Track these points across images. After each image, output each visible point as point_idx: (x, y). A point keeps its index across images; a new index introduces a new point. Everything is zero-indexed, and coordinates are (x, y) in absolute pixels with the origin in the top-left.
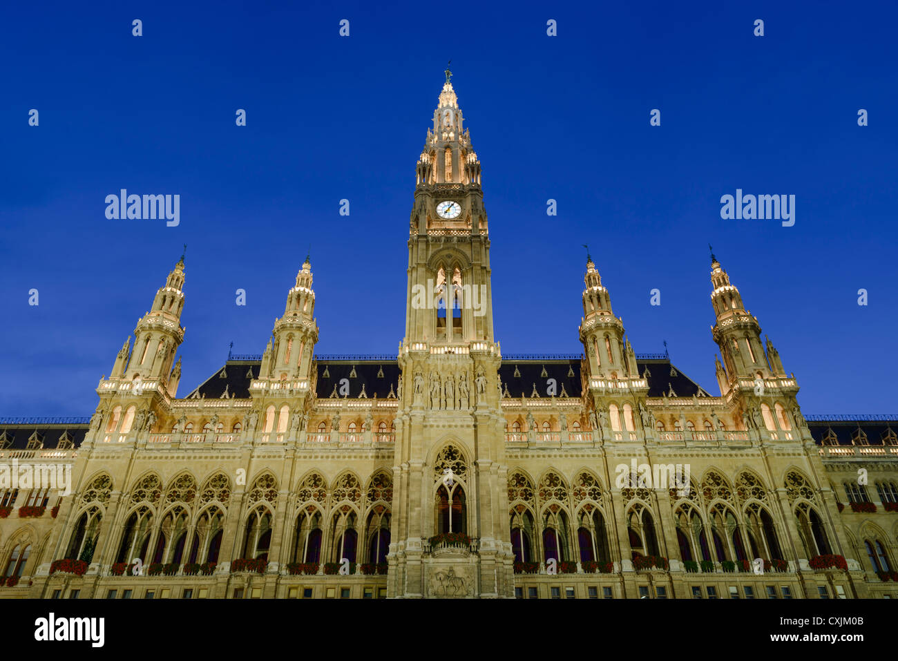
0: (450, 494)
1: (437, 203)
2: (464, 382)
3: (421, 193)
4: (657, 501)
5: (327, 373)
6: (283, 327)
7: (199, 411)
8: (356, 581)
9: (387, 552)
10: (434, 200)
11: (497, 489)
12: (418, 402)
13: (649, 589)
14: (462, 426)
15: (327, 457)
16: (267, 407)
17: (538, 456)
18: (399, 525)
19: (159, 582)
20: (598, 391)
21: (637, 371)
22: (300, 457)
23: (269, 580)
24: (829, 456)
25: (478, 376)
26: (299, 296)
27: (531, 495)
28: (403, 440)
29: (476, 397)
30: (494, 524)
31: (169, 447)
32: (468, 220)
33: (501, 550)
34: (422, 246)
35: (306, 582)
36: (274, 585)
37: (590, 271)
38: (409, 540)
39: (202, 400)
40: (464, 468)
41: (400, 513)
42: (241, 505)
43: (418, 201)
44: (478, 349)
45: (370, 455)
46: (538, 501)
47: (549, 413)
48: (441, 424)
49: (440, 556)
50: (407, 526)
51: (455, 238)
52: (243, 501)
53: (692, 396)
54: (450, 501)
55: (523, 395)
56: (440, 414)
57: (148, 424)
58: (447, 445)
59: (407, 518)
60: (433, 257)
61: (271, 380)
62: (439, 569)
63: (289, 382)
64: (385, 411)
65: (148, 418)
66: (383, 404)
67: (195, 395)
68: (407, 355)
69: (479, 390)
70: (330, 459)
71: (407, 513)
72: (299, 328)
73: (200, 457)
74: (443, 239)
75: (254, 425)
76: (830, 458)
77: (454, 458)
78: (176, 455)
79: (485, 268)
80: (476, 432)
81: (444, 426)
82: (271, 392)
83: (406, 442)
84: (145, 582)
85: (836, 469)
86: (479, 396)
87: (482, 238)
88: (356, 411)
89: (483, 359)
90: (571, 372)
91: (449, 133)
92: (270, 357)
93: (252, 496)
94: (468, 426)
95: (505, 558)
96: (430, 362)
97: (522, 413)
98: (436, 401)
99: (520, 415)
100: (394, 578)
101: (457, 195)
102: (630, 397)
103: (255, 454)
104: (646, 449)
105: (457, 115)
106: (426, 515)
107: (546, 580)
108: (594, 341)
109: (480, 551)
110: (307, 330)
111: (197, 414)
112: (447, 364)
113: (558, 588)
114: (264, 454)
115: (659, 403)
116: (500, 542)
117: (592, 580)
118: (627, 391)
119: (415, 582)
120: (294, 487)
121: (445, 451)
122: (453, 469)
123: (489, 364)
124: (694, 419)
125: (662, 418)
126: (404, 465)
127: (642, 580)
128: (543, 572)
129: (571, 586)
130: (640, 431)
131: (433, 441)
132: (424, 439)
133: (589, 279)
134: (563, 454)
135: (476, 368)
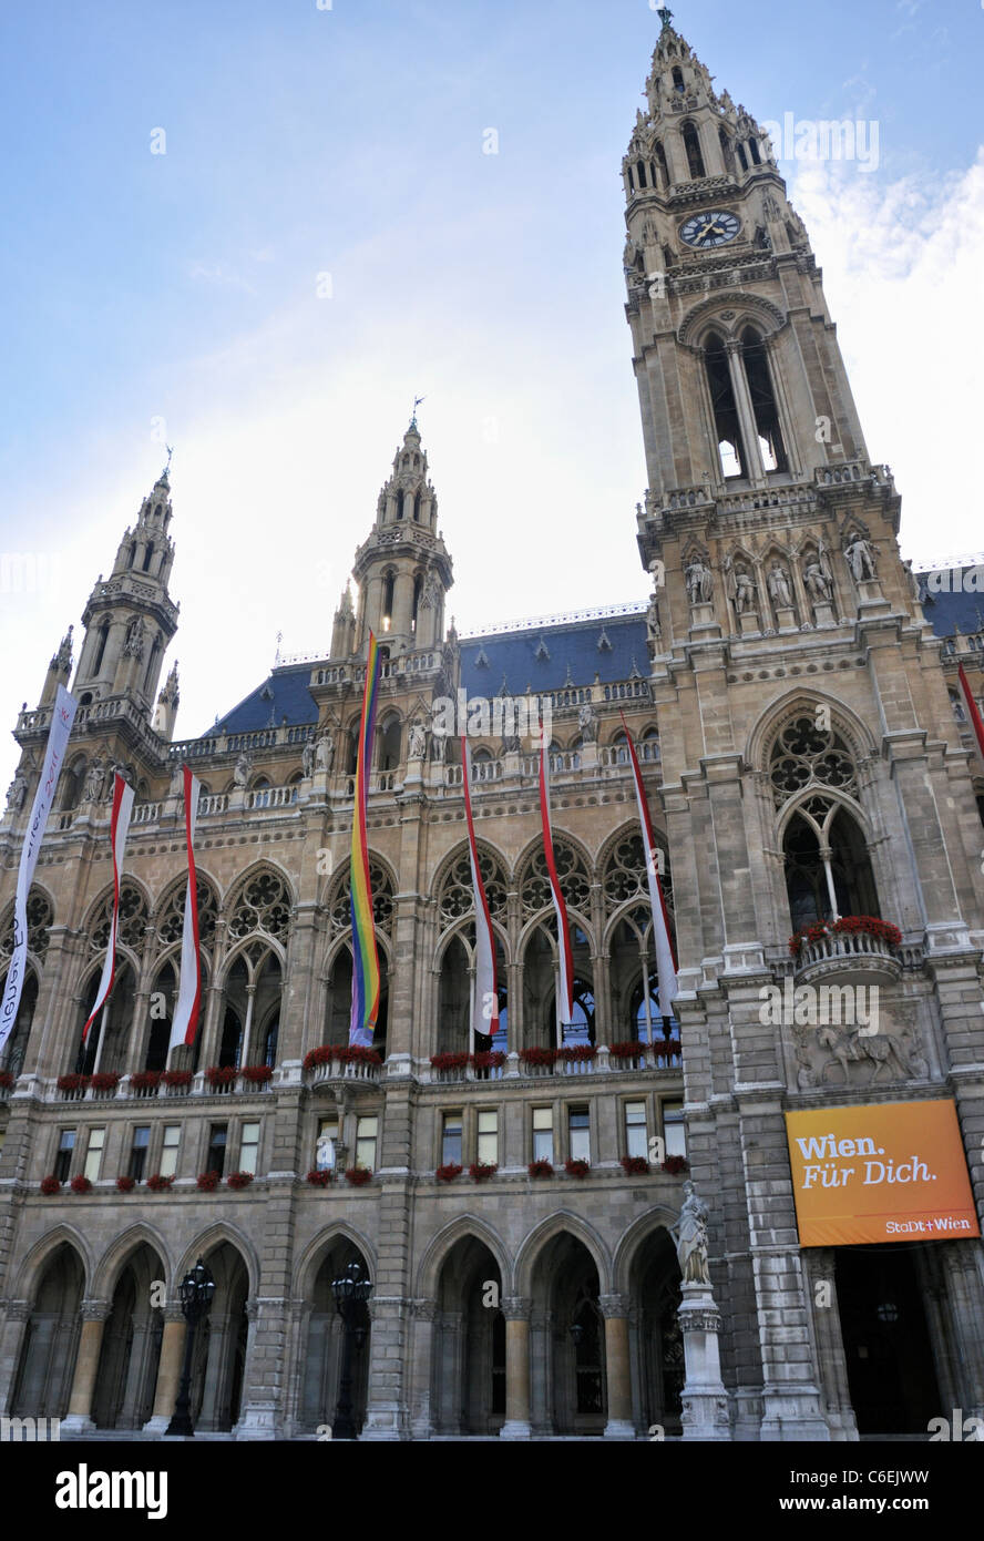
0: (822, 832)
2: (815, 567)
11: (952, 806)
12: (703, 620)
14: (828, 668)
15: (499, 811)
22: (435, 819)
25: (851, 542)
28: (677, 724)
29: (852, 591)
30: (961, 891)
38: (729, 949)
40: (849, 766)
48: (771, 669)
52: (317, 926)
54: (826, 850)
56: (765, 645)
58: (795, 718)
69: (858, 571)
70: (506, 815)
73: (219, 843)
77: (818, 747)
78: (170, 844)
80: (864, 671)
83: (688, 721)
86: (862, 586)
98: (749, 620)
103: (334, 824)
106: (765, 890)
109: (932, 957)
116: (980, 935)
120: (429, 886)
121: (789, 734)
122: (820, 772)
123: (873, 515)
126: (689, 775)
131: (757, 712)
132: (733, 705)
135: (840, 528)
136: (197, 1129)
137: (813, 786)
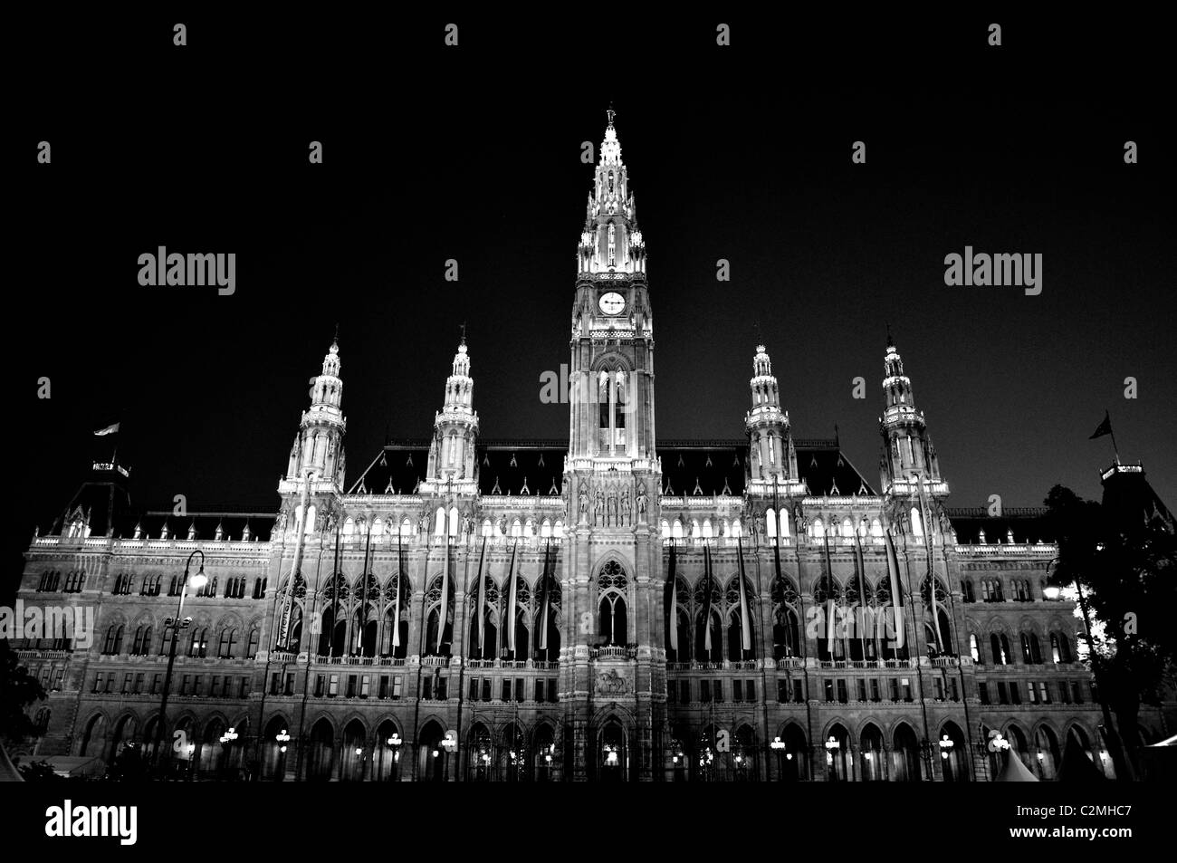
0: (613, 605)
1: (600, 294)
2: (626, 500)
3: (584, 284)
4: (802, 604)
5: (487, 461)
6: (446, 424)
7: (369, 507)
8: (529, 674)
9: (558, 654)
10: (596, 290)
11: (654, 602)
12: (584, 522)
13: (787, 682)
14: (624, 543)
15: (497, 560)
16: (436, 508)
17: (696, 561)
18: (569, 632)
19: (359, 670)
20: (757, 496)
21: (797, 474)
22: (470, 560)
23: (453, 671)
24: (973, 554)
25: (640, 495)
26: (458, 386)
27: (688, 598)
28: (570, 556)
29: (637, 515)
30: (651, 633)
31: (351, 548)
32: (632, 316)
33: (657, 657)
34: (585, 351)
35: (485, 673)
36: (459, 676)
37: (759, 356)
38: (578, 647)
39: (371, 496)
40: (625, 582)
41: (568, 622)
42: (423, 605)
43: (580, 293)
44: (640, 467)
45: (538, 558)
46: (693, 603)
47: (710, 512)
49: (605, 660)
50: (575, 634)
51: (619, 341)
52: (424, 601)
53: (852, 495)
54: (613, 612)
55: (685, 493)
56: (603, 530)
57: (329, 525)
58: (610, 560)
59: (575, 628)
60: (595, 361)
61: (440, 481)
62: (603, 671)
63: (455, 485)
64: (549, 508)
65: (328, 519)
66: (546, 501)
67: (360, 489)
68: (572, 472)
69: (640, 510)
70: (500, 563)
71: (575, 623)
72: (462, 425)
73: (381, 559)
74: (606, 341)
75: (427, 528)
76: (974, 557)
77: (616, 573)
78: (358, 556)
79: (648, 375)
80: (636, 548)
81: (607, 543)
82: (440, 495)
83: (573, 558)
84: (347, 670)
85: (978, 568)
86: (640, 515)
87: (646, 340)
88: (520, 509)
89: (644, 477)
90: (737, 461)
91: (612, 203)
92: (435, 456)
93: (431, 596)
94: (630, 543)
96: (593, 478)
97: (684, 512)
98: (599, 519)
99: (681, 514)
100: (565, 677)
101: (621, 287)
102: (787, 502)
103: (430, 557)
104: (797, 556)
105: (621, 174)
106: (592, 624)
107: (696, 675)
108: (757, 441)
109: (639, 657)
110: (469, 425)
111: (367, 510)
112: (609, 481)
113: (707, 681)
114: (438, 557)
115: (819, 501)
116: (655, 649)
117: (737, 675)
118: (785, 496)
119: (583, 682)
120: (469, 589)
121: (608, 566)
122: (615, 582)
123: (650, 481)
124: (851, 518)
125: (820, 517)
126: (571, 580)
127: (782, 675)
128: (694, 668)
129: (719, 679)
130: (794, 537)
131: (597, 558)
132: (589, 555)
133: (759, 366)
134: (719, 559)
135: (637, 486)
136: (376, 678)
137: (612, 588)
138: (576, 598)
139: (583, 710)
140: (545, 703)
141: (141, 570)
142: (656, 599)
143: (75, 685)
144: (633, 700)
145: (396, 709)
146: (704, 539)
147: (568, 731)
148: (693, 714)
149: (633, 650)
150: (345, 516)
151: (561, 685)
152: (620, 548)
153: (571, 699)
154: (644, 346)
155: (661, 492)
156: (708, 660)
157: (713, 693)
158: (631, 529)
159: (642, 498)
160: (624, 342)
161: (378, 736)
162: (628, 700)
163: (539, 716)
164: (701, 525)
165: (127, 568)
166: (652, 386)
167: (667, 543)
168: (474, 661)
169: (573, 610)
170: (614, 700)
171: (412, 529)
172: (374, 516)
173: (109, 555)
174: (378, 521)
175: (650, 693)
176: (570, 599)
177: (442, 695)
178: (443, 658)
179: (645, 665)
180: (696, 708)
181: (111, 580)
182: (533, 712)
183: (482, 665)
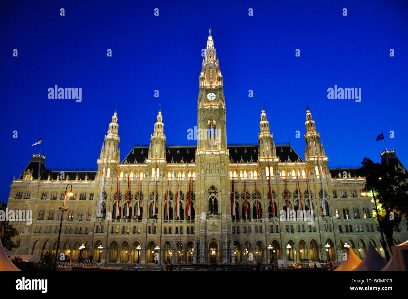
0: (213, 200)
1: (207, 93)
2: (217, 164)
3: (201, 90)
4: (278, 199)
5: (169, 151)
6: (154, 139)
7: (128, 168)
8: (184, 224)
9: (194, 218)
10: (206, 92)
11: (227, 199)
12: (203, 172)
13: (273, 226)
14: (217, 179)
15: (173, 186)
16: (152, 168)
17: (241, 185)
18: (198, 210)
19: (126, 224)
20: (262, 162)
21: (276, 154)
22: (164, 186)
23: (159, 224)
24: (337, 181)
26: (158, 126)
27: (238, 198)
29: (221, 169)
30: (226, 210)
31: (123, 182)
32: (218, 101)
33: (228, 218)
34: (202, 113)
35: (169, 224)
36: (160, 225)
37: (263, 114)
38: (201, 215)
39: (129, 164)
40: (217, 193)
41: (198, 206)
42: (148, 202)
43: (200, 93)
44: (222, 153)
45: (187, 185)
46: (241, 200)
47: (246, 168)
48: (210, 178)
49: (210, 219)
50: (200, 211)
51: (214, 109)
52: (148, 200)
53: (295, 161)
54: (213, 203)
55: (237, 161)
56: (209, 175)
58: (212, 185)
59: (200, 208)
60: (206, 117)
61: (153, 159)
62: (210, 223)
63: (158, 160)
64: (191, 168)
66: (189, 165)
67: (125, 162)
68: (198, 155)
69: (222, 167)
70: (174, 186)
71: (200, 207)
72: (160, 139)
73: (133, 186)
74: (209, 110)
75: (148, 175)
76: (337, 182)
77: (214, 190)
78: (125, 185)
79: (224, 121)
80: (221, 181)
81: (211, 179)
82: (153, 163)
83: (199, 185)
84: (122, 224)
85: (338, 186)
87: (223, 109)
88: (181, 168)
89: (223, 156)
90: (255, 151)
91: (211, 62)
92: (151, 150)
93: (150, 198)
95: (229, 220)
96: (206, 157)
98: (208, 171)
99: (236, 169)
100: (197, 225)
101: (214, 91)
102: (272, 164)
103: (150, 185)
104: (276, 183)
105: (214, 52)
106: (206, 207)
107: (242, 224)
108: (262, 143)
109: (222, 218)
110: (163, 139)
111: (128, 169)
113: (246, 226)
114: (152, 185)
115: (284, 164)
116: (228, 215)
117: (256, 224)
118: (272, 162)
119: (203, 227)
120: (164, 196)
121: (211, 187)
122: (214, 193)
123: (225, 157)
124: (295, 169)
125: (284, 169)
126: (199, 192)
127: (271, 224)
128: (241, 222)
129: (250, 225)
130: (275, 176)
131: (207, 184)
132: (205, 183)
133: (262, 118)
134: (250, 184)
135: (221, 159)
136: (132, 227)
137: (213, 195)
138: (200, 198)
139: (203, 237)
140: (190, 234)
141: (50, 191)
142: (228, 198)
143: (29, 231)
144: (221, 233)
145: (139, 237)
146: (244, 177)
147: (198, 244)
148: (241, 237)
149: (220, 216)
150: (120, 171)
151: (196, 228)
152: (215, 181)
153: (199, 233)
154: (223, 111)
155: (229, 162)
156: (246, 219)
157: (248, 230)
158: (219, 174)
159: (223, 163)
160: (216, 110)
161: (133, 247)
162: (219, 233)
163: (188, 239)
164: (243, 173)
165: (46, 190)
166: (226, 125)
167: (232, 179)
168: (165, 220)
169: (199, 202)
170: (214, 233)
171: (143, 175)
172: (130, 171)
173: (39, 186)
174: (132, 173)
175: (226, 231)
176: (198, 199)
177: (155, 232)
178: (155, 219)
179: (224, 221)
180: (242, 235)
181: (40, 195)
182: (186, 237)
183: (168, 221)
